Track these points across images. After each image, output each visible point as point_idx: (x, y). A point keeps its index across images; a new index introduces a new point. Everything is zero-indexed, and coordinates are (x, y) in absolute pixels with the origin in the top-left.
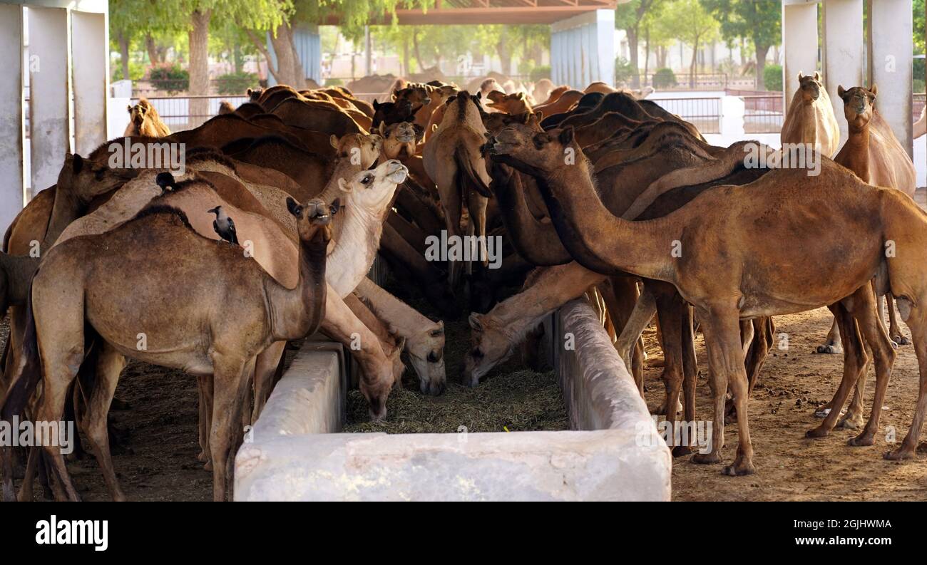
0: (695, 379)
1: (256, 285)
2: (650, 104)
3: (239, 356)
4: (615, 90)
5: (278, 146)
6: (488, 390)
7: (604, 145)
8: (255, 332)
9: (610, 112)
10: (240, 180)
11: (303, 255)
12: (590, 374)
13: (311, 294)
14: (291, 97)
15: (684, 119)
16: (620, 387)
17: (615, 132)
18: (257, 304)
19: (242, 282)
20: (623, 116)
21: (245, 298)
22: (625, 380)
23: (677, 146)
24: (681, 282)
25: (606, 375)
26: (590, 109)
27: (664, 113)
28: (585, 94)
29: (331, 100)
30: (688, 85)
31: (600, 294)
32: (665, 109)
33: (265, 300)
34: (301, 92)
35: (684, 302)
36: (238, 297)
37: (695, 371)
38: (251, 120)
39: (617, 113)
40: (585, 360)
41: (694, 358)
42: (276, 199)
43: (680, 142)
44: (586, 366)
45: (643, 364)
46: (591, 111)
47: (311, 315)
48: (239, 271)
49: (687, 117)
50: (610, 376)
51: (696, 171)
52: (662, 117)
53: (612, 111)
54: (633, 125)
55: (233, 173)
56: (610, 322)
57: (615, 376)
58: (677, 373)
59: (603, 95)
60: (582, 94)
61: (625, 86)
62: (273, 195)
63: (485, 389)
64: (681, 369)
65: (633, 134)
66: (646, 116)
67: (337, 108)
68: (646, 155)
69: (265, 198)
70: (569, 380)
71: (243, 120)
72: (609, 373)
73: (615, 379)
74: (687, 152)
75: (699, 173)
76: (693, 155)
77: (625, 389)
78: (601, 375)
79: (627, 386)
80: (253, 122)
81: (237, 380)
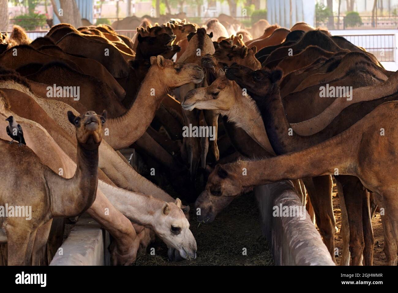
0: (372, 247)
1: (39, 175)
2: (340, 39)
3: (26, 227)
4: (314, 28)
5: (61, 70)
6: (218, 255)
7: (307, 70)
8: (38, 210)
9: (311, 46)
10: (33, 96)
11: (80, 153)
12: (294, 244)
13: (87, 184)
14: (72, 32)
15: (367, 51)
16: (317, 253)
17: (315, 60)
18: (40, 189)
19: (28, 172)
20: (321, 48)
21: (30, 183)
22: (320, 248)
23: (361, 71)
24: (361, 174)
25: (306, 244)
26: (294, 43)
27: (351, 46)
28: (291, 31)
29: (102, 35)
30: (370, 25)
31: (303, 183)
32: (352, 43)
33: (46, 186)
34: (79, 29)
35: (364, 189)
36: (25, 183)
37: (372, 241)
38: (40, 49)
39: (316, 46)
40: (291, 233)
41: (371, 231)
42: (60, 110)
43: (363, 68)
44: (291, 237)
45: (335, 236)
46: (295, 44)
47: (86, 199)
48: (25, 164)
49: (370, 49)
50: (309, 245)
51: (370, 89)
52: (350, 49)
53: (312, 45)
54: (328, 55)
55: (28, 90)
56: (310, 204)
57: (313, 245)
58: (359, 243)
59: (304, 32)
60: (289, 31)
61: (323, 25)
62: (58, 107)
63: (216, 254)
64: (362, 240)
65: (327, 61)
66: (337, 48)
67: (106, 41)
68: (338, 78)
69: (52, 109)
70: (279, 248)
71: (34, 50)
72: (309, 243)
73: (313, 247)
74: (369, 75)
75: (372, 91)
76: (373, 78)
77: (320, 255)
78: (302, 245)
79: (321, 253)
80: (41, 51)
81: (25, 246)
